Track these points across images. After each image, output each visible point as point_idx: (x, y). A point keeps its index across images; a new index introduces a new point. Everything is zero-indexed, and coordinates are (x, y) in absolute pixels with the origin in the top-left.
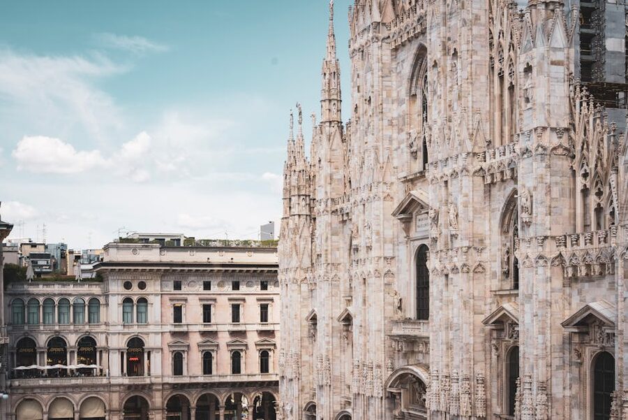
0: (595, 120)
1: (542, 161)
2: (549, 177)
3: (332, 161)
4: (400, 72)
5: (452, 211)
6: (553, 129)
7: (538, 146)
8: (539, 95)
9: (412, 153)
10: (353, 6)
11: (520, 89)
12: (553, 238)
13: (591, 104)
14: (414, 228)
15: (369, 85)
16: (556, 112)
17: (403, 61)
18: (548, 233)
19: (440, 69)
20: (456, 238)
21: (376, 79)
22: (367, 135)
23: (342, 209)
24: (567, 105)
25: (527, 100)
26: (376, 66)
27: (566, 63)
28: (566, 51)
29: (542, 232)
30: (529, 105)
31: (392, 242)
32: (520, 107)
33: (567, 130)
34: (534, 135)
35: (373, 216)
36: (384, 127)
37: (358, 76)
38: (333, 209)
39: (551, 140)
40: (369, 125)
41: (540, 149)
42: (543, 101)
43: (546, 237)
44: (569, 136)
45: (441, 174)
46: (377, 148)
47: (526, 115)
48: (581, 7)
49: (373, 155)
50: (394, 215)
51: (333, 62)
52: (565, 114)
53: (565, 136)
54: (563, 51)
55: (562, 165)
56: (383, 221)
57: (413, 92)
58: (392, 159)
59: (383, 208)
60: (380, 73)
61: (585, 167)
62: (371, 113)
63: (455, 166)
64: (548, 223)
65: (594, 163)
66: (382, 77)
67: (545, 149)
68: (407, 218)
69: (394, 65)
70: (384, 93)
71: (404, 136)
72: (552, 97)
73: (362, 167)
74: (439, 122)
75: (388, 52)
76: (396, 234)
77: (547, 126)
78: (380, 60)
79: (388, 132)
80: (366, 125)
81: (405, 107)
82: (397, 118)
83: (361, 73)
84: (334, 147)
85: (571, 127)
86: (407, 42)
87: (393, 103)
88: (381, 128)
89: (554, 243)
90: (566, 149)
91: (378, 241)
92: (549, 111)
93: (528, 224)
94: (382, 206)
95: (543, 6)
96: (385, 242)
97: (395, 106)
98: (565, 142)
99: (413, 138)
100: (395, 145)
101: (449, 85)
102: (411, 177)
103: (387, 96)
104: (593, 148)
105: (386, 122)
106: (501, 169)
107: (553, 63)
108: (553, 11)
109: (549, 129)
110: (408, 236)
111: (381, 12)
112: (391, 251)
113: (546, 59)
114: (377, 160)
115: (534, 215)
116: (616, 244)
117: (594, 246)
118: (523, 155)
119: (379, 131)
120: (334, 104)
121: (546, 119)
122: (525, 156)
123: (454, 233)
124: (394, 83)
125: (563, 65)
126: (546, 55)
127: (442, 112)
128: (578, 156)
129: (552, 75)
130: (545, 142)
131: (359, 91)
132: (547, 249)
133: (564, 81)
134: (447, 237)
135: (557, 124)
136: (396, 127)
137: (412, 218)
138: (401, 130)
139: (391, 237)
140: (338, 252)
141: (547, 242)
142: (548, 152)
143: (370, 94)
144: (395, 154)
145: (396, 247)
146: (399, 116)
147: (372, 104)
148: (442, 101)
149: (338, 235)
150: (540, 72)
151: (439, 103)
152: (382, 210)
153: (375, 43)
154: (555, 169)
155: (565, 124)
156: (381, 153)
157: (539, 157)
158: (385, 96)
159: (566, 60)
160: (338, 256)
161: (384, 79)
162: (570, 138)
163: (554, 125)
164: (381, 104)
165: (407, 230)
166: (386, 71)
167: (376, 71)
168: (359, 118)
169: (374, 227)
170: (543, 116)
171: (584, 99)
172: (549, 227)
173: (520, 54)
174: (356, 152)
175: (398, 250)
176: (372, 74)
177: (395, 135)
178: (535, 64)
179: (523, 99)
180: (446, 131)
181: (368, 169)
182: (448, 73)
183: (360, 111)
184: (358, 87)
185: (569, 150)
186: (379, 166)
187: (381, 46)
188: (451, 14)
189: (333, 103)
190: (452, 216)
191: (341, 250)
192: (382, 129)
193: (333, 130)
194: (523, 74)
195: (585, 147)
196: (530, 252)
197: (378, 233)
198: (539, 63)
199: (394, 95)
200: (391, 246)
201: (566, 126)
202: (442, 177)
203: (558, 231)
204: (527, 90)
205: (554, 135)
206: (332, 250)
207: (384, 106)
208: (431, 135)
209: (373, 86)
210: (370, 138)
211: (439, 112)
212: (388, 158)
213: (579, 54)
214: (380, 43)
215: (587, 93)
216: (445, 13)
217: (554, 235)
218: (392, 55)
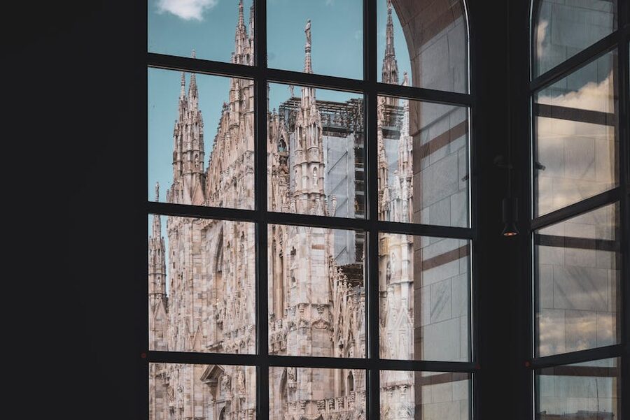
0: (348, 298)
1: (304, 333)
2: (310, 348)
3: (157, 329)
4: (208, 251)
5: (240, 377)
6: (314, 306)
7: (301, 321)
8: (302, 275)
9: (218, 324)
10: (171, 191)
11: (288, 269)
12: (314, 402)
13: (345, 283)
14: (219, 391)
15: (182, 262)
16: (317, 289)
17: (211, 241)
18: (310, 398)
19: (232, 250)
20: (244, 401)
21: (187, 257)
22: (180, 308)
23: (164, 374)
24: (327, 284)
25: (294, 280)
26: (187, 245)
27: (326, 247)
28: (326, 236)
29: (304, 397)
30: (295, 284)
31: (202, 404)
32: (288, 285)
33: (327, 306)
34: (298, 311)
35: (185, 381)
36: (194, 300)
37: (174, 254)
38: (157, 374)
39: (312, 315)
40: (182, 299)
41: (302, 323)
42: (305, 280)
43: (308, 402)
44: (329, 312)
45: (233, 344)
46: (187, 319)
47: (293, 292)
48: (356, 196)
49: (184, 325)
50: (202, 380)
51: (158, 239)
52: (326, 292)
53: (326, 312)
54: (324, 236)
55: (323, 337)
56: (194, 386)
57: (219, 269)
58: (202, 329)
59: (194, 374)
60: (191, 251)
61: (341, 339)
62: (183, 288)
63: (243, 336)
64: (309, 389)
65: (347, 337)
66: (193, 255)
67: (306, 323)
68: (212, 383)
69: (204, 244)
70: (195, 270)
71: (211, 308)
72: (312, 277)
73: (176, 336)
74: (232, 298)
75: (198, 233)
76: (205, 397)
77: (308, 302)
78: (191, 239)
79: (198, 305)
80: (180, 297)
81: (212, 282)
82: (206, 292)
83: (176, 251)
84: (158, 318)
85: (331, 304)
86: (213, 224)
87: (202, 278)
88: (191, 301)
89: (316, 407)
90: (326, 323)
91: (189, 403)
92: (310, 290)
93: (293, 390)
94: (192, 372)
95: (306, 197)
96: (195, 404)
97: (205, 281)
98: (325, 317)
99: (219, 310)
100: (204, 317)
101: (239, 264)
102: (215, 346)
103: (198, 272)
104: (346, 322)
105: (196, 296)
106: (279, 340)
107: (314, 247)
108: (314, 201)
109: (310, 306)
110: (214, 399)
111: (191, 196)
112: (201, 413)
113: (307, 244)
114: (188, 330)
115: (298, 381)
116: (355, 407)
117: (344, 410)
118: (290, 329)
119: (190, 304)
120: (159, 278)
121: (307, 297)
122: (292, 329)
123: (242, 397)
124: (204, 260)
125: (323, 249)
126: (307, 240)
127: (234, 287)
128: (335, 330)
129: (314, 258)
130: (307, 316)
131: (174, 267)
132: (309, 412)
133: (325, 263)
134: (237, 400)
135: (318, 301)
136: (205, 301)
137: (217, 383)
138: (209, 303)
139: (202, 399)
140: (162, 413)
141: (309, 405)
142: (310, 326)
143: (183, 270)
144: (204, 324)
145: (206, 409)
146: (208, 290)
147: (184, 279)
148: (234, 278)
149: (162, 397)
150: (303, 255)
151: (232, 280)
152: (192, 376)
153: (186, 225)
154: (317, 341)
155: (325, 301)
156: (191, 323)
157: (301, 330)
158: (195, 272)
159: (326, 244)
160: (162, 417)
161: (194, 257)
162: (330, 314)
163: (315, 302)
164: (192, 279)
165: (214, 393)
166: (196, 250)
167: (187, 250)
168: (174, 291)
169: (185, 391)
170: (305, 294)
171: (340, 279)
172: (310, 392)
173: (288, 239)
174: (172, 322)
175: (207, 411)
176: (184, 252)
177: (204, 308)
178: (299, 247)
179: (290, 279)
180: (237, 305)
181: (181, 338)
182: (238, 253)
183: (176, 285)
184: (174, 263)
185: (329, 325)
186: (189, 335)
187: (192, 227)
188: (240, 201)
189: (157, 277)
190: (240, 382)
191: (165, 411)
192: (193, 302)
193: (157, 301)
194: (290, 256)
195: (341, 321)
196: (295, 413)
197: (189, 396)
198: (301, 247)
199: (204, 271)
200: (201, 408)
201: (327, 303)
202: (234, 347)
203: (319, 396)
204: (292, 270)
205: (315, 311)
206: (156, 411)
207: (195, 281)
208: (225, 309)
209: (184, 263)
210: (182, 310)
211: (232, 288)
212: (198, 328)
213: (354, 238)
214: (190, 224)
215: (342, 274)
216: (235, 200)
217: (315, 399)
218: (202, 236)
